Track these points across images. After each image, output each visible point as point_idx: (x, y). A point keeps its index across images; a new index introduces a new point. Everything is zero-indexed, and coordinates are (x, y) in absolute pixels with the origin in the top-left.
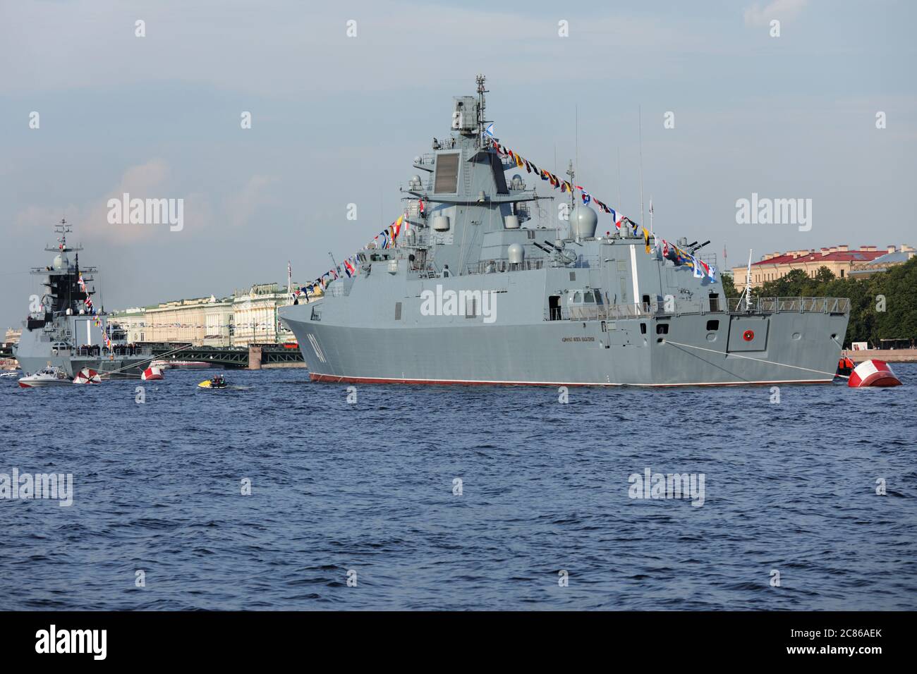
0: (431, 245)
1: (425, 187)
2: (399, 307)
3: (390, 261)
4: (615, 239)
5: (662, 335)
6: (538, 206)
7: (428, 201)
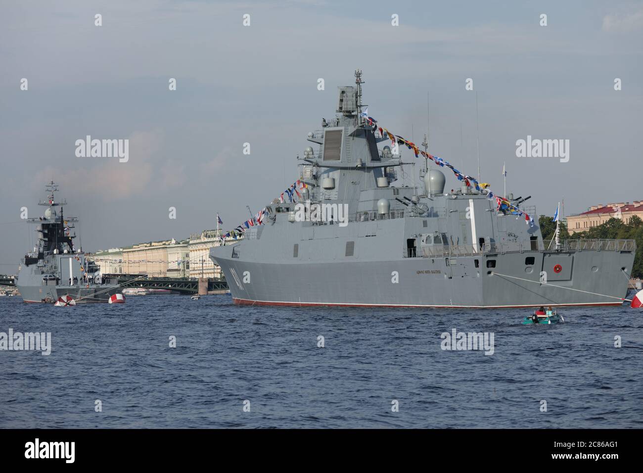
0: (321, 200)
1: (316, 156)
2: (296, 247)
3: (289, 212)
4: (458, 195)
5: (491, 269)
6: (402, 170)
7: (318, 166)
